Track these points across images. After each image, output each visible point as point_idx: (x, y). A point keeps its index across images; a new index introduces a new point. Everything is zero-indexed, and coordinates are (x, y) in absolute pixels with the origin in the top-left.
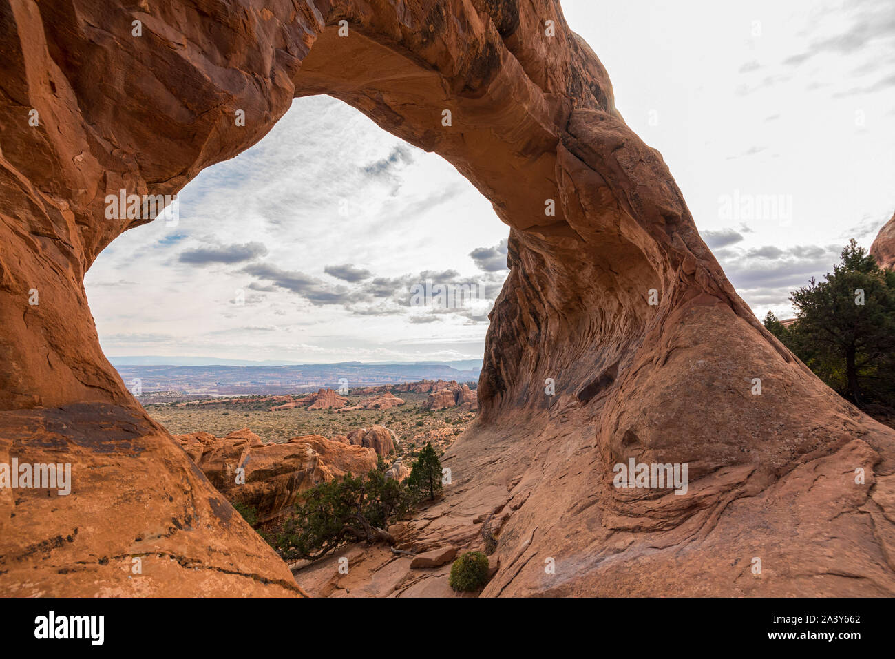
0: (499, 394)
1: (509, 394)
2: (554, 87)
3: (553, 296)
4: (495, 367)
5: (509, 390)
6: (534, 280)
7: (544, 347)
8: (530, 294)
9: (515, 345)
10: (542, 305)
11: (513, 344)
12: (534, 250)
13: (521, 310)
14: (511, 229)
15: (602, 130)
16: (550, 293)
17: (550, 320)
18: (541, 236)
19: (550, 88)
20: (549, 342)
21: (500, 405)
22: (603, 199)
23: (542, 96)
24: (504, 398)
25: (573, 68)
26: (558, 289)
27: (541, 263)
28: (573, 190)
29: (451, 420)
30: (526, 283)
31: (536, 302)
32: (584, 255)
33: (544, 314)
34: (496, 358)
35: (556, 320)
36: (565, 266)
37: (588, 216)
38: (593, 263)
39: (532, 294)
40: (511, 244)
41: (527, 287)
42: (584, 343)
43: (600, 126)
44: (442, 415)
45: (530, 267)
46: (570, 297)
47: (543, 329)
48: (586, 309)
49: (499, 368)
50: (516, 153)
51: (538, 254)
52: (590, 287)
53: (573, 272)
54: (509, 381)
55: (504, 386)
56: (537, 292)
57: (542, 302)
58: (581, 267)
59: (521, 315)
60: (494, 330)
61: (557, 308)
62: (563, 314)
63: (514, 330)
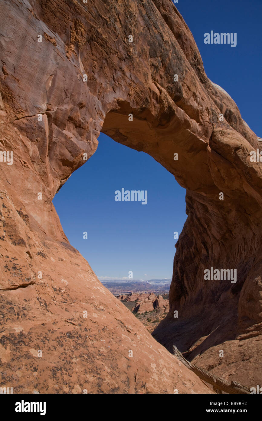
0: (183, 297)
1: (190, 296)
2: (203, 120)
3: (214, 231)
4: (180, 279)
5: (190, 293)
6: (202, 221)
7: (211, 264)
8: (201, 230)
9: (193, 264)
10: (209, 237)
11: (192, 263)
12: (201, 202)
13: (196, 241)
14: (187, 190)
15: (229, 140)
16: (213, 229)
17: (214, 246)
18: (203, 194)
19: (201, 120)
20: (214, 261)
21: (184, 304)
22: (233, 174)
23: (197, 124)
24: (187, 299)
25: (212, 110)
26: (217, 226)
27: (206, 210)
28: (217, 170)
29: (151, 320)
30: (198, 223)
31: (204, 235)
32: (229, 205)
33: (210, 243)
34: (181, 273)
35: (218, 246)
36: (219, 211)
37: (226, 183)
38: (235, 209)
39: (202, 230)
40: (188, 200)
41: (199, 226)
42: (236, 260)
43: (227, 138)
44: (144, 316)
45: (200, 214)
46: (225, 231)
47: (210, 252)
48: (235, 238)
49: (183, 280)
50: (186, 151)
51: (204, 204)
52: (235, 224)
53: (225, 215)
54: (190, 288)
55: (187, 292)
56: (205, 229)
57: (208, 235)
58: (229, 212)
59: (196, 244)
60: (179, 255)
61: (218, 238)
62: (222, 242)
63: (192, 254)
